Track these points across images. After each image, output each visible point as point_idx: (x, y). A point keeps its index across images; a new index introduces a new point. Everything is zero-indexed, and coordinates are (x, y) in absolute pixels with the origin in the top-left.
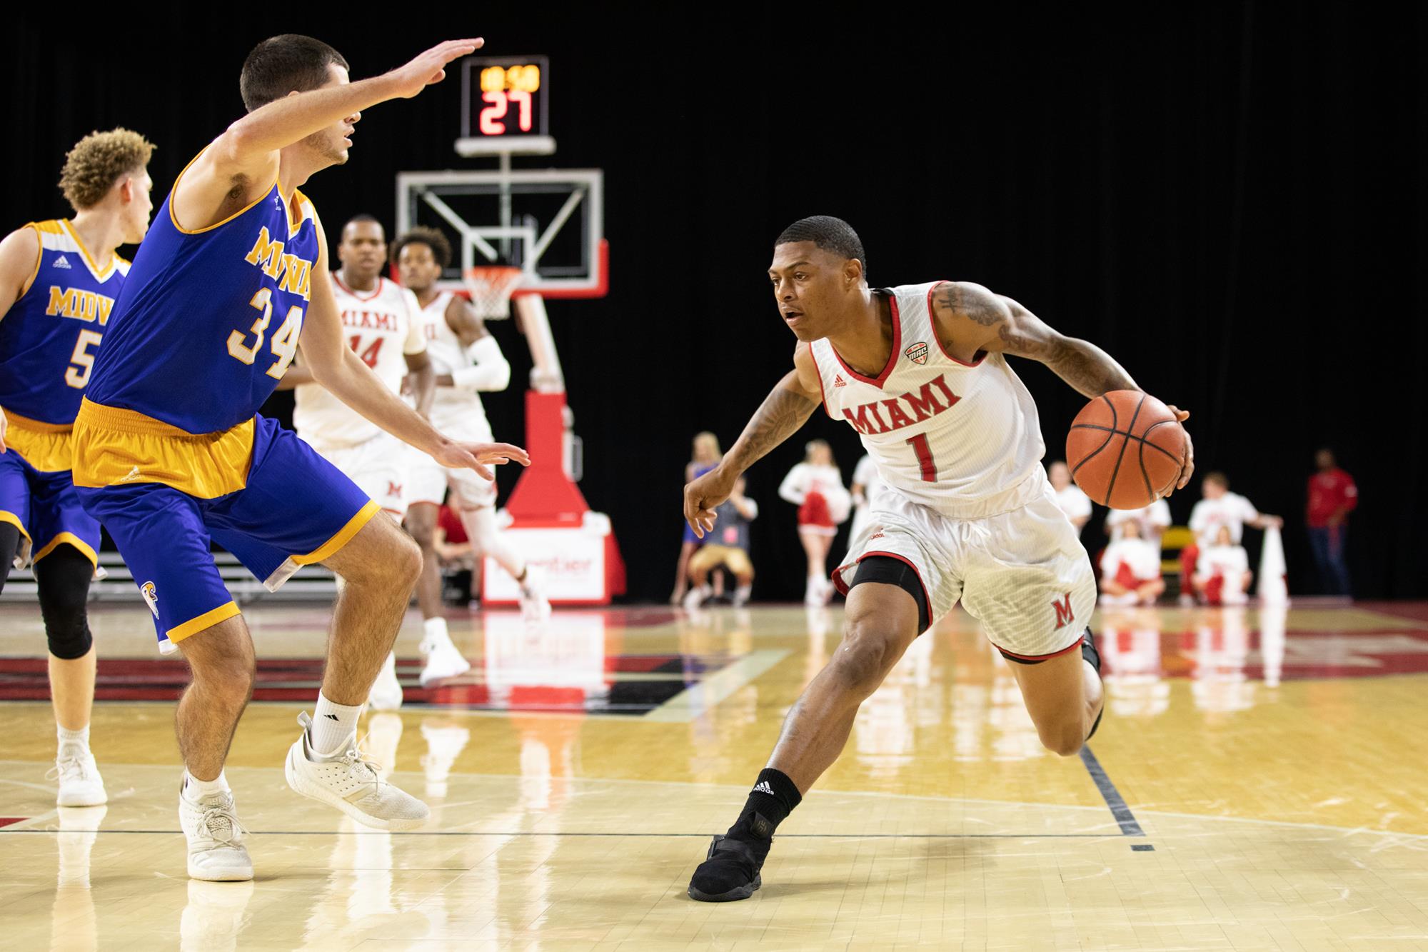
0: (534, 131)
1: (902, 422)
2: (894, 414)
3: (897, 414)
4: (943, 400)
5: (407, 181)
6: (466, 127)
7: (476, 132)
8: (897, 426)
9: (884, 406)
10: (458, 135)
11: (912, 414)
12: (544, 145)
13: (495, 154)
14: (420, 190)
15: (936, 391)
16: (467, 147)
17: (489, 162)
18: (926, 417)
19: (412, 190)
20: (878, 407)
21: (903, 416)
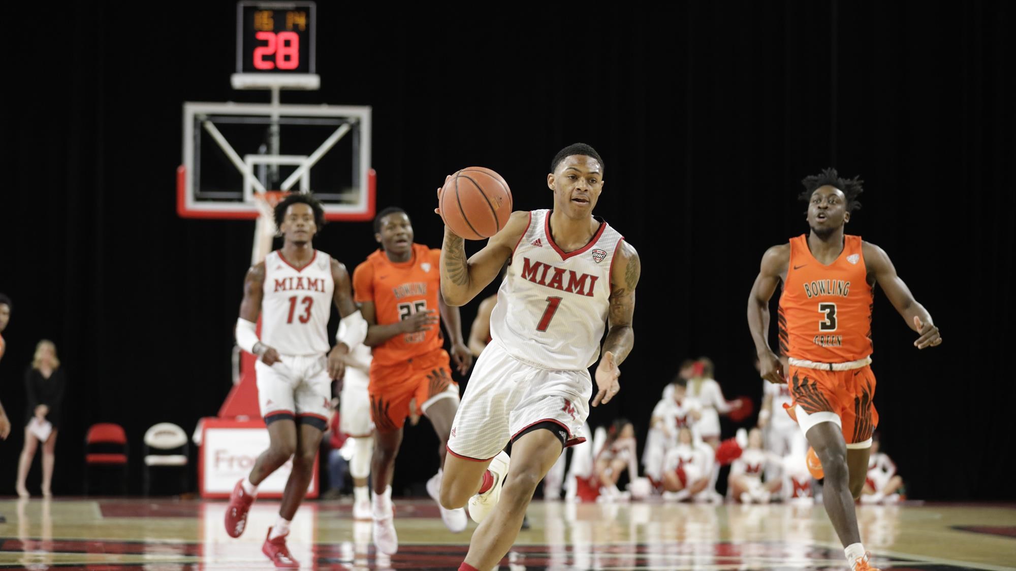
0: (302, 69)
1: (556, 285)
2: (557, 277)
3: (558, 279)
4: (586, 289)
5: (192, 110)
6: (240, 64)
7: (250, 68)
8: (551, 285)
9: (554, 270)
10: (234, 71)
11: (565, 284)
12: (311, 81)
13: (267, 87)
14: (202, 118)
15: (588, 281)
16: (240, 81)
17: (261, 96)
18: (571, 291)
19: (196, 118)
20: (550, 269)
21: (560, 282)
